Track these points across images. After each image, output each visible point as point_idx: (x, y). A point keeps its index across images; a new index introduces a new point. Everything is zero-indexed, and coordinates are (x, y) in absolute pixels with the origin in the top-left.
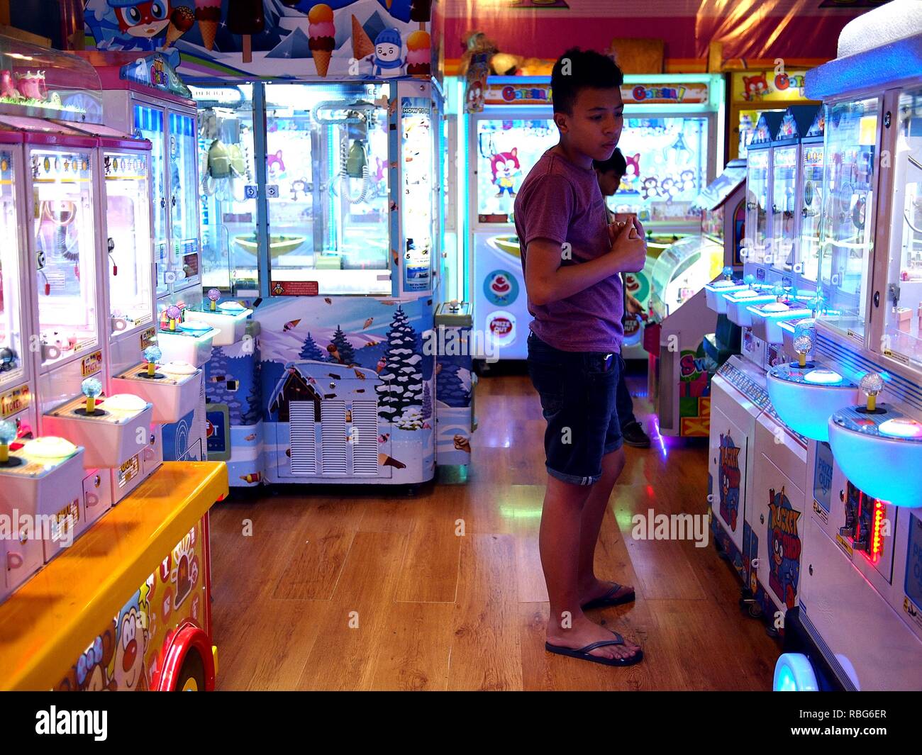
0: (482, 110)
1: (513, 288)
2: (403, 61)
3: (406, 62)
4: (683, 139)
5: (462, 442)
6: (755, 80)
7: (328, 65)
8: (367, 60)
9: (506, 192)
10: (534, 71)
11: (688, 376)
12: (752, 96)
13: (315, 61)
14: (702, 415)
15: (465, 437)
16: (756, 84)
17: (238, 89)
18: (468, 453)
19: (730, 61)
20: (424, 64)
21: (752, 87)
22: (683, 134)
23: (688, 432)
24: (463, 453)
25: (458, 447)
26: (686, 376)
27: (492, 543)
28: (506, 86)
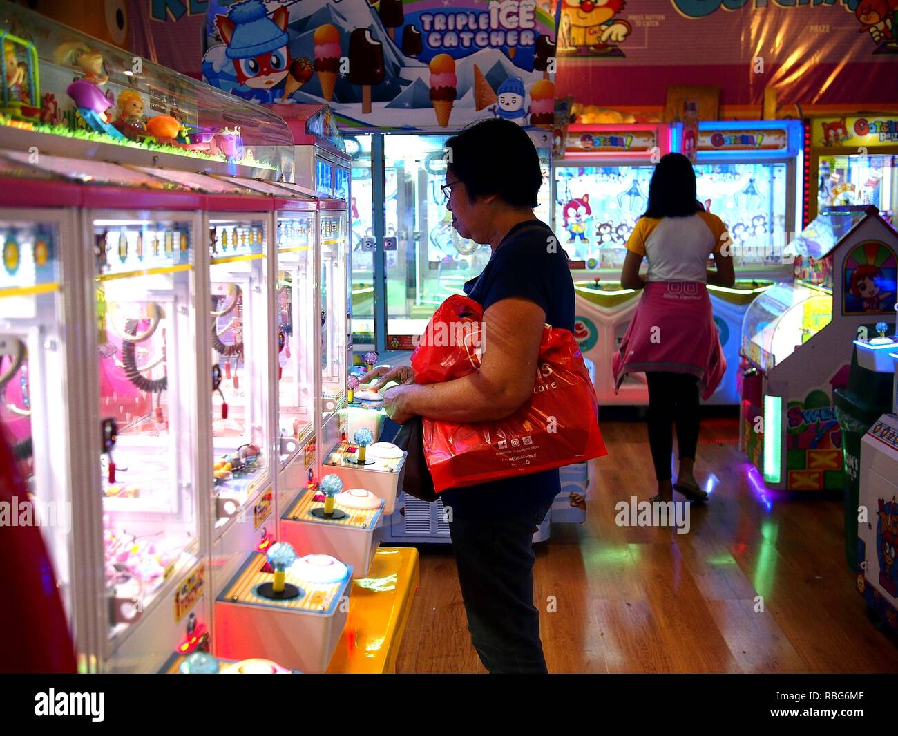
0: (564, 157)
1: (592, 334)
2: (526, 111)
3: (529, 112)
4: (754, 184)
5: (578, 499)
6: (834, 126)
7: (449, 115)
8: (490, 110)
9: (577, 238)
10: (594, 118)
11: (795, 428)
12: (832, 142)
13: (436, 111)
14: (810, 468)
15: (581, 494)
16: (835, 130)
17: (355, 140)
18: (583, 511)
19: (785, 107)
20: (547, 113)
21: (832, 133)
22: (754, 180)
23: (795, 485)
24: (579, 510)
25: (573, 504)
26: (793, 428)
27: (628, 610)
28: (585, 134)
